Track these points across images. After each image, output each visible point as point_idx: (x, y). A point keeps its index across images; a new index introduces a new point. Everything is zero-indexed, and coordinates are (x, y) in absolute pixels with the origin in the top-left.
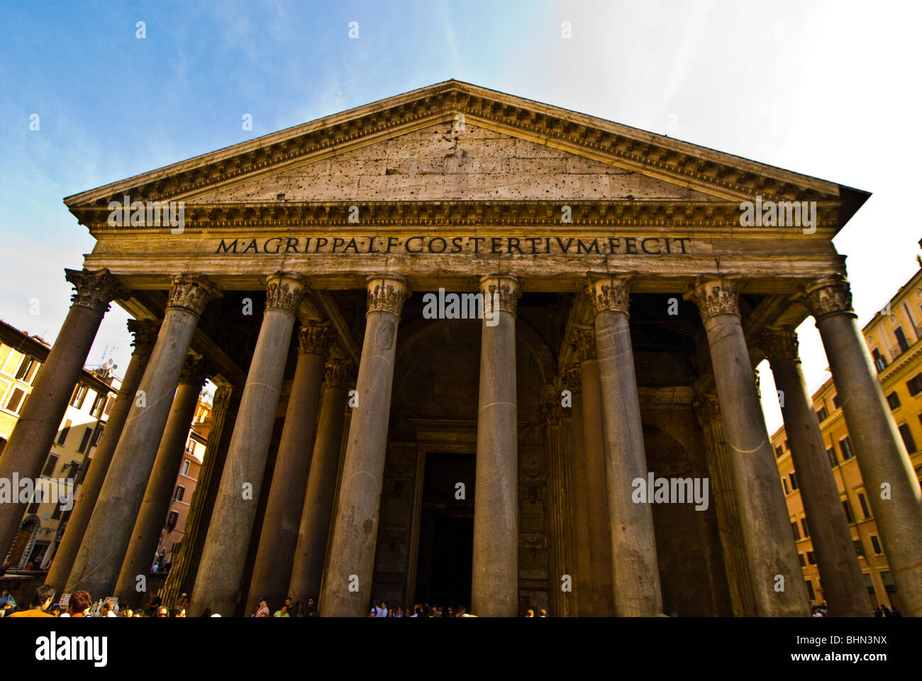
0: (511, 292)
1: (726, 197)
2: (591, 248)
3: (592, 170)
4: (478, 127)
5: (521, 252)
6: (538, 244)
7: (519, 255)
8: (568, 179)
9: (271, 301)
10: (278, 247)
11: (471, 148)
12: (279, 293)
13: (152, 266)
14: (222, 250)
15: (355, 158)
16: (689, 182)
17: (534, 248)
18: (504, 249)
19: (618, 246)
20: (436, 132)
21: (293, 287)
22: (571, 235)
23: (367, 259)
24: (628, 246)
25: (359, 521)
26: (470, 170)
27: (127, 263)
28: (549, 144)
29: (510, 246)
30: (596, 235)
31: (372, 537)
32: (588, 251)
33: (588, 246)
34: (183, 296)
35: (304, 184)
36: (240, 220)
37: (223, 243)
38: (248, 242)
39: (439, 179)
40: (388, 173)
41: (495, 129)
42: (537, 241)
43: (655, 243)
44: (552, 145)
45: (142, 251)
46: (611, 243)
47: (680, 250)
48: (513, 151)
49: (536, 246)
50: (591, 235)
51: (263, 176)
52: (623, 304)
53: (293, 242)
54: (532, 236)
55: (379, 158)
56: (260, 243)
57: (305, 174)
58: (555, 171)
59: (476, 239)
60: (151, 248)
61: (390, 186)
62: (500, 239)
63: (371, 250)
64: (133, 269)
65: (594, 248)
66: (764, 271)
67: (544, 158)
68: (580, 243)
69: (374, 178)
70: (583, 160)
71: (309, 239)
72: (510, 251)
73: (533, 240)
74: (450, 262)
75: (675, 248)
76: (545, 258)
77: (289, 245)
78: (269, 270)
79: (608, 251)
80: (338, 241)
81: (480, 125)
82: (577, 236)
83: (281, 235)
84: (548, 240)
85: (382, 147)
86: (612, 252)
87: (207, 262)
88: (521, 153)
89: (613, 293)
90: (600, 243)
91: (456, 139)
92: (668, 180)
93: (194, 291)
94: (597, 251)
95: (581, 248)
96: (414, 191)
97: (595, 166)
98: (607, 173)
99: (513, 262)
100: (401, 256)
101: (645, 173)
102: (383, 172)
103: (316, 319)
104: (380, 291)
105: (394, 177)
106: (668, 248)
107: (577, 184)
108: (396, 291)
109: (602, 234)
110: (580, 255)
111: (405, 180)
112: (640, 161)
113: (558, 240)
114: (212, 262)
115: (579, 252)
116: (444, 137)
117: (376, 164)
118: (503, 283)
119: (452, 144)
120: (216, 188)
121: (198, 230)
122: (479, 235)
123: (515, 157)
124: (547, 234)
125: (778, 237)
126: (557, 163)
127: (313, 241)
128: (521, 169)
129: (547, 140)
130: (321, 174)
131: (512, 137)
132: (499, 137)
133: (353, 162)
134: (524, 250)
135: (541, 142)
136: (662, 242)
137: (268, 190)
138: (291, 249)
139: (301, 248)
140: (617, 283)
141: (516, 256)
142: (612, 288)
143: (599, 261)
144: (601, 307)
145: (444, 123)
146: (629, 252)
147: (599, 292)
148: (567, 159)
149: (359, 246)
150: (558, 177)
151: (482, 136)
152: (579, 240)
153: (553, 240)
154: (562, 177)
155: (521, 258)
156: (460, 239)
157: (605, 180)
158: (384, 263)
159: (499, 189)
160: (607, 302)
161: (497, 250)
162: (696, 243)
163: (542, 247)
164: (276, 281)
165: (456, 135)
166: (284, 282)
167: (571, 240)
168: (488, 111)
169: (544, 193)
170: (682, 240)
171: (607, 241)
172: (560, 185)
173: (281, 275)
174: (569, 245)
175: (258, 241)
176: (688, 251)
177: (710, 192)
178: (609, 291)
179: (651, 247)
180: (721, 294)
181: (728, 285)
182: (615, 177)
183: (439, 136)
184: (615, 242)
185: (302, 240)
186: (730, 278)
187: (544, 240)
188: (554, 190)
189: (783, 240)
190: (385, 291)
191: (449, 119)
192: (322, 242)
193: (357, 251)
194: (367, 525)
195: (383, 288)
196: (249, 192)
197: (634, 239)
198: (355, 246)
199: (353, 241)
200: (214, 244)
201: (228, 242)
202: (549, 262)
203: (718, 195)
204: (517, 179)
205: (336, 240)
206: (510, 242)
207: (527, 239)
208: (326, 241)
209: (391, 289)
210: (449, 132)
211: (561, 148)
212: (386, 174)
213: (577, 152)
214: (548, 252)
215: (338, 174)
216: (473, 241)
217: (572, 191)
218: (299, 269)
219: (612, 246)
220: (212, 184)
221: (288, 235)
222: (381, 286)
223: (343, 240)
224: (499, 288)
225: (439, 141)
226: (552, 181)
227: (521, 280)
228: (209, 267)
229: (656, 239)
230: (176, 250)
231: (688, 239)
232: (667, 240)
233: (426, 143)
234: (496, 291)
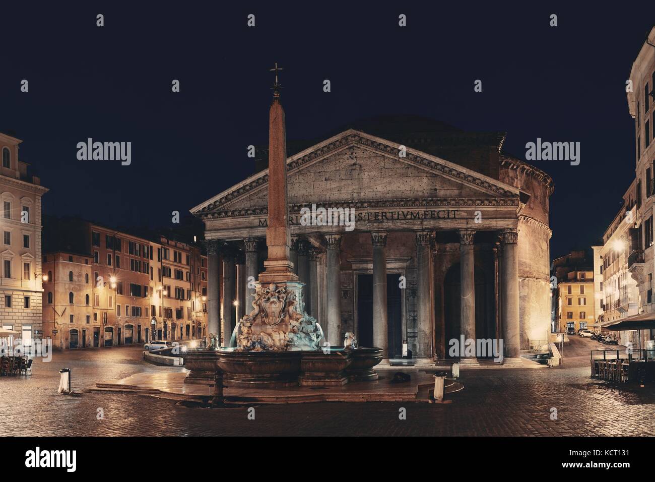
1: (477, 189)
3: (419, 175)
4: (366, 150)
5: (387, 219)
6: (394, 214)
8: (409, 180)
11: (364, 163)
13: (233, 235)
14: (261, 224)
15: (309, 171)
16: (462, 182)
17: (392, 217)
18: (380, 217)
19: (427, 215)
20: (346, 154)
22: (408, 210)
23: (324, 226)
24: (432, 215)
26: (363, 176)
28: (400, 160)
29: (382, 216)
30: (418, 209)
32: (415, 218)
33: (415, 215)
34: (251, 247)
36: (266, 211)
37: (260, 221)
39: (350, 182)
41: (374, 151)
42: (394, 213)
43: (443, 213)
45: (226, 227)
46: (425, 213)
47: (453, 216)
48: (383, 164)
49: (394, 216)
50: (416, 209)
54: (391, 211)
55: (320, 171)
58: (403, 175)
59: (368, 213)
61: (328, 187)
62: (378, 213)
65: (417, 216)
68: (412, 214)
69: (320, 183)
70: (416, 169)
71: (297, 217)
72: (382, 219)
73: (392, 213)
74: (359, 226)
75: (451, 216)
76: (397, 222)
79: (423, 217)
82: (410, 210)
84: (398, 212)
85: (321, 164)
86: (425, 218)
87: (256, 230)
88: (387, 166)
89: (423, 237)
90: (420, 213)
91: (356, 157)
92: (453, 179)
93: (254, 244)
94: (419, 217)
95: (412, 216)
97: (421, 172)
98: (426, 176)
99: (384, 224)
101: (443, 176)
102: (324, 179)
104: (331, 240)
105: (329, 182)
106: (448, 215)
107: (412, 183)
108: (337, 239)
109: (421, 210)
110: (412, 220)
111: (334, 183)
112: (441, 171)
113: (403, 212)
114: (258, 230)
115: (411, 218)
116: (350, 157)
117: (320, 174)
118: (380, 234)
119: (354, 161)
121: (248, 216)
122: (369, 211)
123: (384, 168)
124: (398, 210)
125: (495, 209)
126: (404, 171)
127: (299, 218)
128: (387, 175)
130: (295, 182)
131: (383, 156)
132: (376, 156)
133: (308, 173)
135: (396, 158)
136: (446, 213)
138: (291, 222)
140: (425, 233)
141: (385, 221)
142: (423, 235)
144: (419, 243)
145: (350, 148)
146: (432, 218)
147: (418, 236)
148: (408, 168)
150: (404, 179)
151: (368, 156)
152: (411, 212)
153: (400, 213)
154: (405, 179)
155: (387, 222)
156: (361, 214)
157: (425, 180)
158: (331, 227)
159: (377, 186)
160: (421, 241)
161: (377, 218)
162: (461, 212)
163: (396, 216)
165: (356, 154)
167: (408, 212)
169: (397, 188)
170: (455, 211)
171: (423, 213)
172: (405, 183)
174: (407, 215)
176: (456, 216)
177: (471, 186)
179: (441, 215)
180: (465, 237)
181: (470, 232)
182: (430, 178)
183: (347, 156)
184: (426, 213)
185: (294, 218)
186: (471, 229)
188: (402, 186)
189: (497, 210)
191: (351, 145)
195: (332, 239)
197: (435, 211)
200: (256, 222)
201: (262, 220)
202: (399, 224)
204: (385, 180)
206: (382, 214)
207: (389, 213)
209: (335, 239)
210: (352, 154)
211: (406, 162)
212: (326, 180)
213: (413, 165)
214: (398, 219)
215: (303, 181)
216: (367, 214)
217: (410, 187)
218: (296, 231)
219: (425, 214)
225: (348, 159)
226: (401, 181)
227: (387, 231)
229: (444, 211)
230: (241, 226)
231: (458, 211)
232: (448, 211)
233: (341, 160)
234: (377, 238)
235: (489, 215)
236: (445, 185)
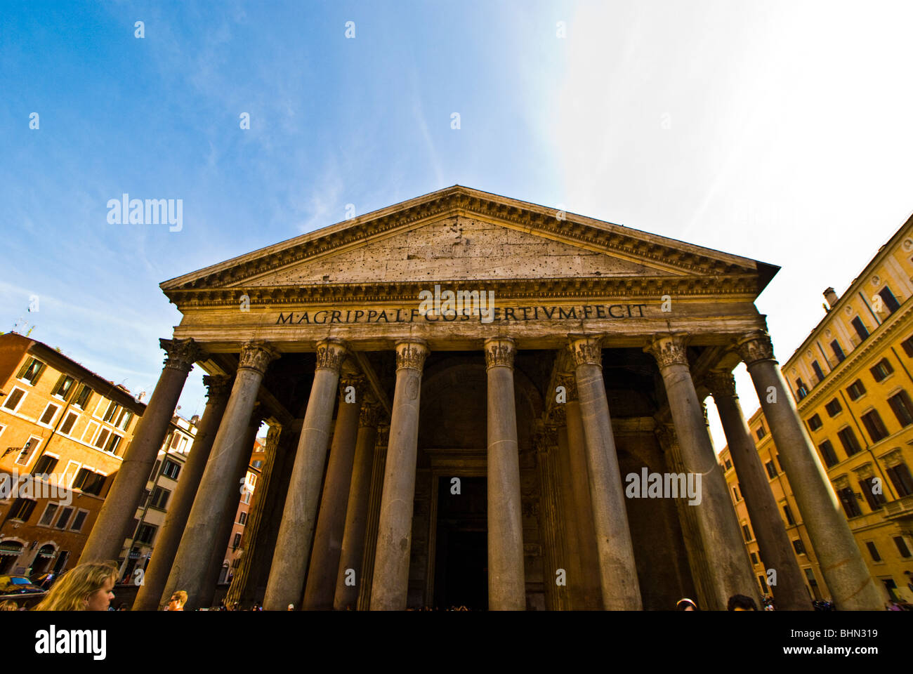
0: (509, 351)
1: (671, 271)
2: (569, 314)
3: (566, 253)
4: (478, 221)
5: (516, 319)
6: (529, 312)
7: (514, 322)
8: (549, 260)
9: (321, 362)
10: (325, 318)
11: (473, 237)
12: (327, 355)
13: (226, 335)
14: (281, 321)
15: (383, 246)
16: (642, 260)
17: (525, 315)
18: (502, 317)
19: (590, 312)
20: (445, 225)
21: (337, 350)
22: (554, 305)
23: (395, 327)
24: (599, 312)
25: (397, 540)
26: (472, 254)
27: (207, 333)
28: (533, 233)
29: (507, 314)
30: (573, 304)
31: (407, 553)
32: (568, 317)
33: (567, 313)
34: (251, 359)
35: (344, 268)
36: (295, 298)
37: (281, 316)
38: (301, 315)
39: (448, 262)
40: (409, 258)
41: (491, 222)
42: (527, 310)
43: (619, 309)
44: (535, 234)
45: (218, 323)
46: (585, 310)
47: (639, 314)
48: (505, 239)
49: (527, 314)
50: (569, 304)
51: (312, 262)
52: (597, 358)
53: (337, 314)
54: (523, 306)
55: (401, 246)
56: (311, 315)
57: (344, 260)
58: (539, 254)
60: (225, 320)
61: (411, 268)
63: (398, 320)
64: (211, 338)
65: (572, 314)
66: (704, 329)
67: (530, 244)
68: (561, 311)
69: (397, 262)
70: (560, 245)
71: (349, 312)
72: (507, 319)
73: (524, 309)
74: (461, 329)
75: (635, 312)
76: (535, 324)
77: (333, 317)
78: (319, 337)
79: (583, 316)
80: (372, 313)
81: (479, 219)
82: (559, 305)
83: (327, 309)
84: (536, 308)
85: (404, 238)
86: (586, 317)
87: (270, 331)
88: (512, 240)
89: (588, 350)
90: (577, 310)
91: (461, 230)
92: (626, 259)
93: (259, 355)
94: (575, 317)
95: (562, 314)
96: (430, 272)
97: (570, 249)
98: (579, 255)
99: (510, 327)
100: (421, 324)
101: (608, 254)
102: (405, 258)
103: (353, 373)
104: (406, 352)
105: (414, 261)
106: (629, 312)
107: (556, 264)
108: (418, 352)
109: (578, 303)
110: (562, 320)
111: (422, 263)
112: (604, 245)
113: (544, 308)
114: (274, 331)
115: (561, 318)
116: (451, 229)
117: (399, 251)
118: (503, 344)
119: (458, 234)
120: (276, 272)
121: (262, 306)
123: (507, 243)
124: (535, 304)
125: (713, 301)
126: (540, 247)
127: (353, 313)
128: (513, 253)
129: (531, 230)
130: (357, 260)
131: (504, 228)
132: (494, 228)
133: (381, 249)
134: (517, 317)
135: (526, 231)
136: (625, 308)
137: (316, 273)
138: (335, 320)
139: (343, 319)
140: (591, 342)
141: (512, 322)
142: (588, 346)
143: (577, 325)
144: (580, 361)
145: (451, 218)
146: (599, 316)
147: (578, 349)
148: (547, 244)
149: (388, 317)
150: (541, 258)
151: (481, 228)
152: (560, 308)
153: (540, 309)
154: (544, 259)
155: (516, 324)
157: (578, 260)
158: (408, 330)
159: (496, 269)
160: (584, 357)
161: (496, 318)
162: (651, 308)
163: (532, 314)
164: (325, 346)
165: (461, 227)
166: (331, 347)
167: (554, 308)
168: (485, 208)
169: (532, 272)
170: (640, 306)
171: (582, 309)
172: (544, 265)
173: (328, 341)
174: (552, 312)
175: (309, 314)
176: (645, 314)
177: (659, 268)
178: (586, 349)
179: (616, 312)
180: (672, 348)
181: (677, 341)
182: (585, 257)
183: (447, 228)
184: (588, 309)
185: (344, 313)
186: (679, 335)
187: (533, 309)
188: (539, 269)
189: (717, 304)
190: (411, 352)
191: (455, 215)
192: (360, 314)
193: (387, 321)
194: (403, 543)
195: (409, 351)
196: (301, 275)
197: (602, 306)
198: (385, 317)
199: (384, 312)
200: (274, 316)
201: (286, 315)
202: (538, 327)
203: (665, 269)
204: (509, 261)
205: (370, 312)
206: (506, 311)
207: (519, 309)
208: (363, 313)
209: (415, 350)
210: (455, 225)
211: (543, 236)
213: (555, 239)
214: (537, 318)
215: (370, 259)
217: (553, 271)
218: (342, 336)
219: (586, 312)
220: (272, 269)
221: (332, 309)
222: (407, 348)
223: (376, 312)
224: (500, 348)
225: (448, 232)
226: (537, 262)
227: (516, 341)
228: (271, 335)
229: (620, 306)
230: (245, 322)
231: (644, 305)
232: (628, 306)
233: (437, 233)
234: (498, 351)
235: (704, 311)
236: (612, 267)
